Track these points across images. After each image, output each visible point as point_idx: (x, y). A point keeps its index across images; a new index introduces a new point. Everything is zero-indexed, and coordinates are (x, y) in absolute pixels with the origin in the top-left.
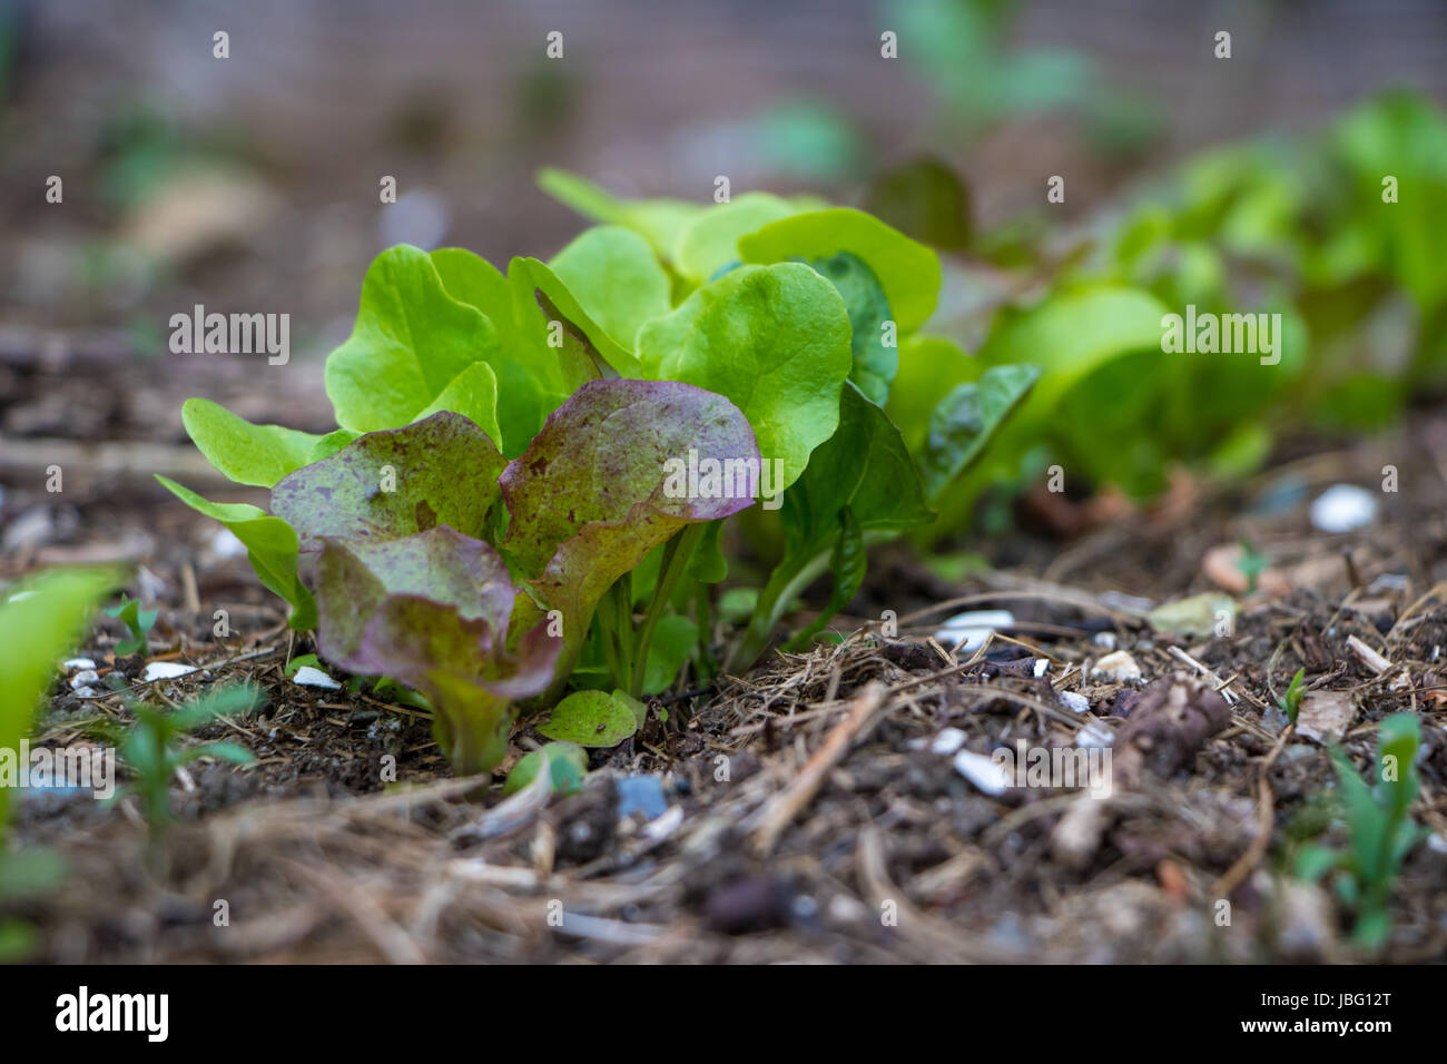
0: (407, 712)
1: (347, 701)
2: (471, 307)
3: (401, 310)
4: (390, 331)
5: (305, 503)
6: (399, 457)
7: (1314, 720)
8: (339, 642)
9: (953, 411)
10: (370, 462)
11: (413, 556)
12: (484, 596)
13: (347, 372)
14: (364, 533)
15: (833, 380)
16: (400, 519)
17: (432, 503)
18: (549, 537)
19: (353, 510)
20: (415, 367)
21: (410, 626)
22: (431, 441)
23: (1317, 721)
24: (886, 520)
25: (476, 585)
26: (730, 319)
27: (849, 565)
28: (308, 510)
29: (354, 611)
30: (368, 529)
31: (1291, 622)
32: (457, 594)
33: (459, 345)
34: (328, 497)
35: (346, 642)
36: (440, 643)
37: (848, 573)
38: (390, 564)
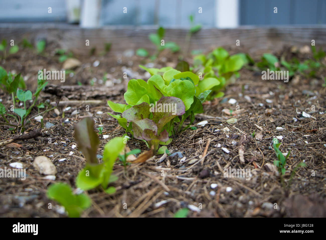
0: (140, 141)
1: (132, 140)
2: (144, 87)
3: (133, 87)
4: (132, 90)
5: (127, 115)
6: (138, 108)
7: (257, 137)
8: (136, 135)
9: (201, 96)
10: (135, 109)
11: (143, 123)
12: (153, 127)
13: (127, 96)
14: (135, 119)
15: (193, 95)
16: (139, 117)
17: (143, 114)
18: (157, 118)
19: (133, 116)
20: (136, 95)
21: (147, 133)
22: (142, 106)
23: (258, 137)
24: (197, 112)
25: (152, 126)
26: (178, 88)
27: (193, 118)
28: (127, 116)
29: (137, 131)
30: (135, 118)
31: (244, 121)
32: (149, 127)
33: (142, 92)
34: (129, 114)
35: (137, 135)
36: (150, 135)
37: (193, 119)
38: (140, 124)
